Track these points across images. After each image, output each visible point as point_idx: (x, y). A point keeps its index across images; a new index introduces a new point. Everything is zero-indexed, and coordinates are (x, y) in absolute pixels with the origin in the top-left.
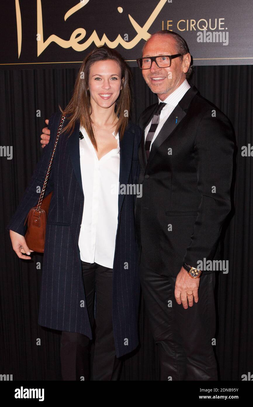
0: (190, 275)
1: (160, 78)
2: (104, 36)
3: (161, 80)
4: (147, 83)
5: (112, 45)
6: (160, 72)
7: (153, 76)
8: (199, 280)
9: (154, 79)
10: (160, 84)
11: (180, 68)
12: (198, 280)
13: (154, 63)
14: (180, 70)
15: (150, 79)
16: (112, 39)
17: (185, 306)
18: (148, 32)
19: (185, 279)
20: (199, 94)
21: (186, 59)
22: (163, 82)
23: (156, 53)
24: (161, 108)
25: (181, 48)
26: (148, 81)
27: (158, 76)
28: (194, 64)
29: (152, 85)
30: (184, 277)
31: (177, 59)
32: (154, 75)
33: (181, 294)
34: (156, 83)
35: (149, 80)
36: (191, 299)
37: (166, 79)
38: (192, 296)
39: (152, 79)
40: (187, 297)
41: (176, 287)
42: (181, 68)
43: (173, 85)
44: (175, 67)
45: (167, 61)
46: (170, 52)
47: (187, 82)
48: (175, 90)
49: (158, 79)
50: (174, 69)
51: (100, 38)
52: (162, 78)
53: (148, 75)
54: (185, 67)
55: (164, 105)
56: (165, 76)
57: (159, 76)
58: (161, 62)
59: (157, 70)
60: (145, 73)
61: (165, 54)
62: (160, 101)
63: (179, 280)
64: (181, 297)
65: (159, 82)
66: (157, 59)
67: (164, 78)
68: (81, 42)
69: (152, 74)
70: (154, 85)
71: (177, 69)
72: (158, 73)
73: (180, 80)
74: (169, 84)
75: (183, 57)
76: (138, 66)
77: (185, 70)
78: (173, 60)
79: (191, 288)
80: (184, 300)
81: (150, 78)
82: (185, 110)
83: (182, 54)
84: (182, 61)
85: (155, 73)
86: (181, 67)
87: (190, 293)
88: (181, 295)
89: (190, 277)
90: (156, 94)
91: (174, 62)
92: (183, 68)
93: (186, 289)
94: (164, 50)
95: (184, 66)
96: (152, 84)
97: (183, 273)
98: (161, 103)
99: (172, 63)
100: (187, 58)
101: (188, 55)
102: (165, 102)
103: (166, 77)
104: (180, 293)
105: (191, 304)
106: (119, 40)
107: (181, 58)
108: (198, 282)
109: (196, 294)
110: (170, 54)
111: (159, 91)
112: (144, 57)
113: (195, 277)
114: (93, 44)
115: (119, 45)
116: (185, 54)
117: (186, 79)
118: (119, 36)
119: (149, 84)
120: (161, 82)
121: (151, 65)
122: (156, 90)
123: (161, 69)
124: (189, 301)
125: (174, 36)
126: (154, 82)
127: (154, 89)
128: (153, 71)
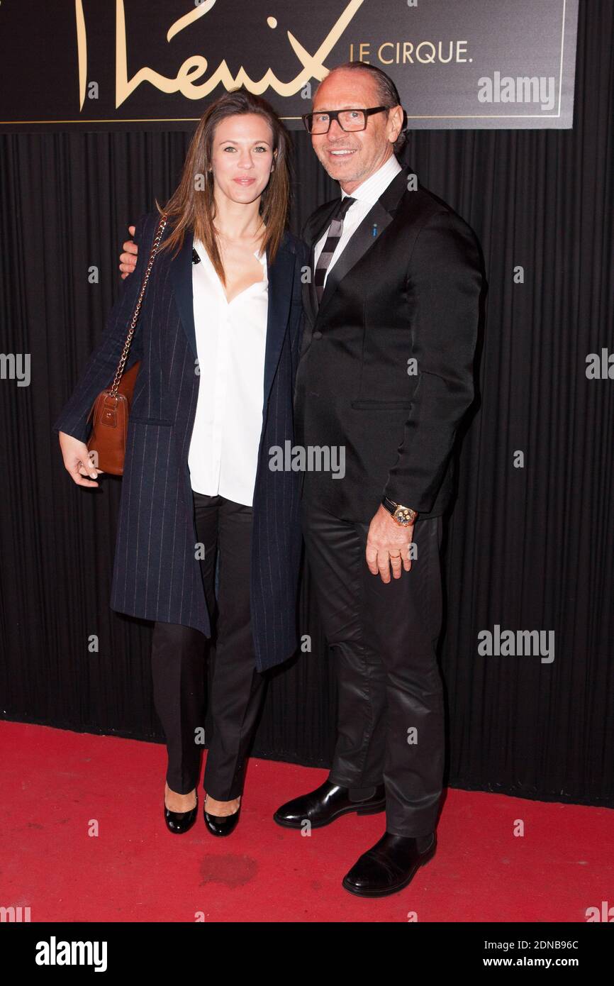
0: (396, 521)
1: (346, 152)
2: (242, 70)
3: (347, 154)
5: (257, 89)
6: (345, 140)
7: (332, 148)
8: (412, 530)
9: (335, 152)
10: (346, 163)
11: (383, 132)
12: (410, 529)
13: (335, 122)
14: (383, 137)
15: (327, 153)
16: (256, 76)
17: (386, 578)
18: (323, 64)
19: (386, 528)
21: (394, 117)
22: (350, 158)
23: (339, 104)
24: (345, 207)
26: (322, 156)
27: (341, 147)
28: (409, 127)
29: (329, 165)
30: (385, 523)
31: (379, 116)
32: (335, 146)
33: (377, 555)
34: (337, 160)
35: (325, 154)
36: (396, 564)
37: (357, 153)
38: (399, 558)
39: (330, 152)
40: (390, 561)
41: (368, 541)
42: (385, 132)
43: (369, 164)
44: (374, 130)
45: (359, 121)
46: (365, 103)
47: (395, 160)
48: (372, 174)
49: (342, 152)
50: (372, 135)
51: (234, 75)
52: (349, 152)
53: (323, 146)
54: (392, 131)
55: (350, 201)
56: (355, 148)
57: (344, 147)
58: (347, 121)
59: (341, 136)
60: (318, 141)
61: (356, 106)
62: (344, 195)
63: (374, 529)
64: (379, 561)
65: (344, 159)
66: (341, 116)
67: (352, 152)
68: (198, 83)
69: (331, 143)
70: (334, 164)
71: (378, 134)
72: (343, 143)
73: (382, 155)
74: (362, 163)
75: (389, 112)
76: (304, 129)
77: (392, 137)
78: (370, 118)
79: (396, 545)
80: (384, 566)
81: (327, 151)
82: (390, 212)
83: (386, 106)
84: (387, 121)
85: (336, 141)
86: (386, 130)
87: (396, 553)
88: (379, 558)
89: (395, 524)
90: (337, 182)
91: (373, 122)
92: (389, 133)
93: (386, 546)
94: (354, 100)
95: (390, 130)
96: (330, 162)
97: (383, 516)
98: (346, 198)
99: (368, 124)
100: (397, 115)
101: (398, 109)
102: (353, 196)
103: (356, 150)
104: (376, 553)
105: (397, 575)
106: (270, 79)
107: (385, 115)
108: (411, 534)
109: (406, 556)
110: (364, 107)
111: (344, 175)
112: (315, 111)
113: (404, 524)
114: (221, 85)
115: (270, 89)
116: (392, 108)
117: (393, 155)
118: (270, 72)
119: (325, 162)
120: (347, 159)
121: (330, 126)
122: (337, 174)
123: (347, 133)
124: (394, 567)
125: (374, 72)
126: (334, 159)
127: (335, 173)
128: (333, 138)
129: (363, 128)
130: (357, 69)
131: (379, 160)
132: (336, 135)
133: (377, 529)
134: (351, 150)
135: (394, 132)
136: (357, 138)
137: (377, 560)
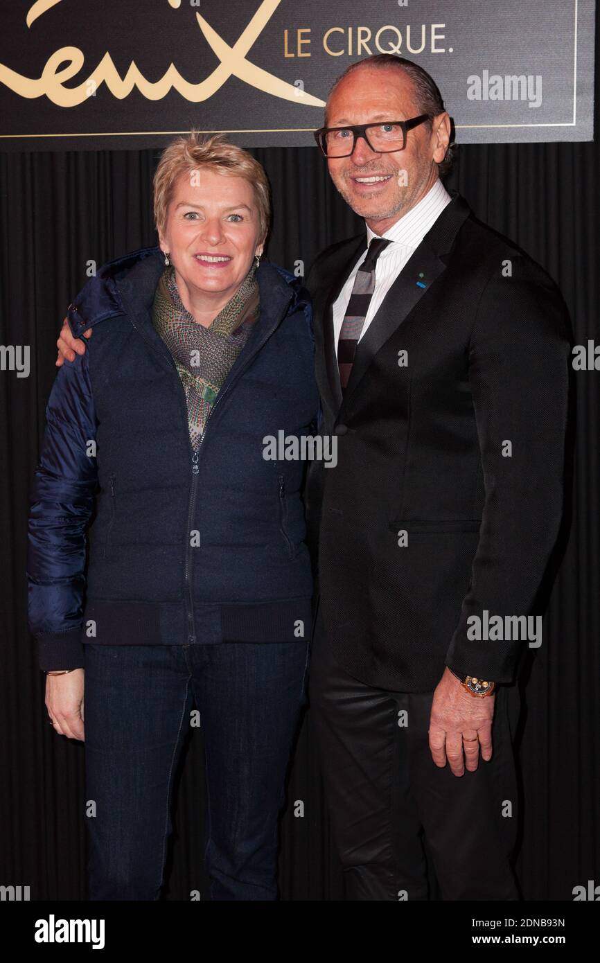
1: (377, 179)
3: (380, 182)
4: (339, 190)
6: (376, 162)
7: (357, 173)
9: (362, 180)
10: (378, 194)
11: (427, 150)
12: (490, 700)
13: (361, 141)
15: (350, 181)
16: (153, 75)
17: (457, 769)
19: (457, 698)
20: (472, 216)
21: (439, 128)
22: (384, 187)
23: (367, 114)
24: (376, 252)
25: (427, 99)
26: (342, 185)
27: (371, 173)
29: (354, 197)
30: (455, 693)
31: (420, 129)
32: (362, 172)
33: (445, 739)
34: (367, 190)
35: (346, 182)
37: (393, 179)
38: (476, 742)
39: (354, 179)
40: (463, 747)
41: (432, 720)
42: (429, 150)
43: (409, 193)
44: (415, 148)
45: (397, 135)
46: (402, 111)
47: (442, 186)
48: (414, 205)
49: (373, 179)
50: (414, 155)
51: (123, 73)
52: (382, 179)
53: (345, 171)
54: (438, 147)
55: (381, 245)
56: (390, 172)
57: (375, 172)
58: (378, 137)
59: (371, 158)
60: (336, 165)
61: (391, 116)
63: (441, 701)
64: (448, 747)
65: (375, 189)
66: (369, 131)
67: (386, 178)
68: (71, 84)
69: (357, 166)
70: (362, 195)
71: (420, 152)
72: (374, 166)
73: (425, 181)
74: (400, 193)
75: (433, 121)
77: (438, 155)
78: (410, 133)
79: (472, 722)
80: (454, 753)
81: (351, 178)
82: (440, 257)
83: (430, 114)
84: (432, 133)
85: (365, 165)
86: (429, 147)
87: (470, 736)
88: (448, 743)
91: (413, 136)
92: (433, 151)
93: (458, 725)
94: (387, 107)
95: (436, 146)
96: (356, 193)
97: (452, 684)
99: (408, 139)
100: (442, 126)
101: (444, 119)
102: (386, 236)
103: (392, 175)
104: (443, 735)
105: (472, 766)
106: (172, 78)
107: (429, 125)
109: (485, 738)
111: (375, 210)
113: (481, 695)
114: (103, 88)
115: (173, 91)
116: (437, 116)
117: (439, 179)
118: (172, 69)
119: (347, 194)
120: (380, 188)
121: (354, 146)
122: (366, 209)
123: (379, 154)
124: (469, 756)
125: (409, 69)
126: (361, 189)
127: (362, 207)
128: (359, 160)
129: (400, 145)
130: (387, 66)
131: (422, 188)
132: (364, 156)
133: (444, 702)
134: (384, 176)
135: (441, 149)
136: (393, 160)
137: (445, 746)
